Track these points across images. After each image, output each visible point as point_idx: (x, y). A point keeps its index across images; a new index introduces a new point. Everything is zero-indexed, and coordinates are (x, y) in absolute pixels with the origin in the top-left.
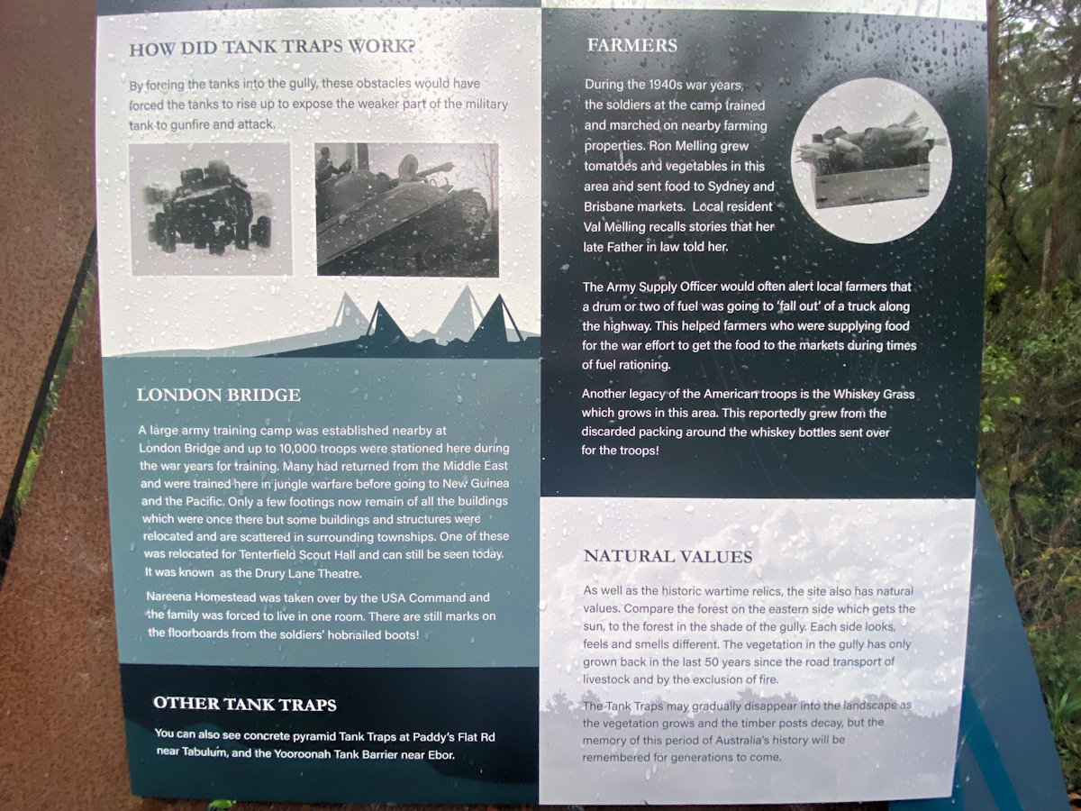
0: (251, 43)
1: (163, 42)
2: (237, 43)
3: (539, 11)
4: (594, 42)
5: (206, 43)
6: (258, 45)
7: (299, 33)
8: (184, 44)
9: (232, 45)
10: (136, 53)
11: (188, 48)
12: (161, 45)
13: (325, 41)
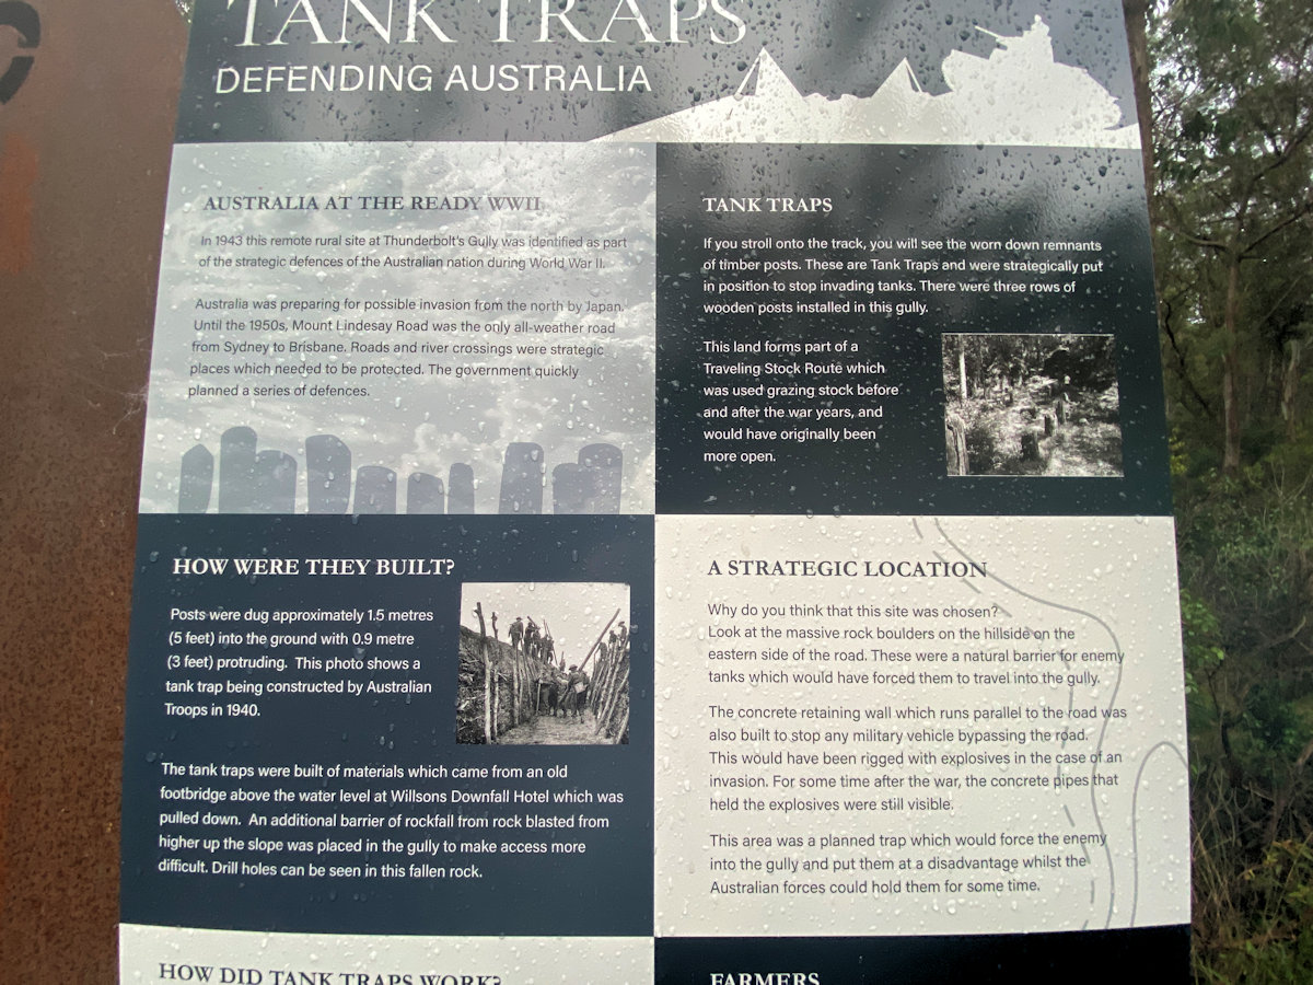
0: (303, 975)
1: (199, 965)
2: (286, 975)
3: (651, 940)
4: (718, 978)
5: (250, 971)
6: (311, 978)
7: (361, 967)
8: (223, 970)
9: (280, 976)
10: (168, 975)
11: (229, 976)
12: (196, 968)
13: (391, 977)
